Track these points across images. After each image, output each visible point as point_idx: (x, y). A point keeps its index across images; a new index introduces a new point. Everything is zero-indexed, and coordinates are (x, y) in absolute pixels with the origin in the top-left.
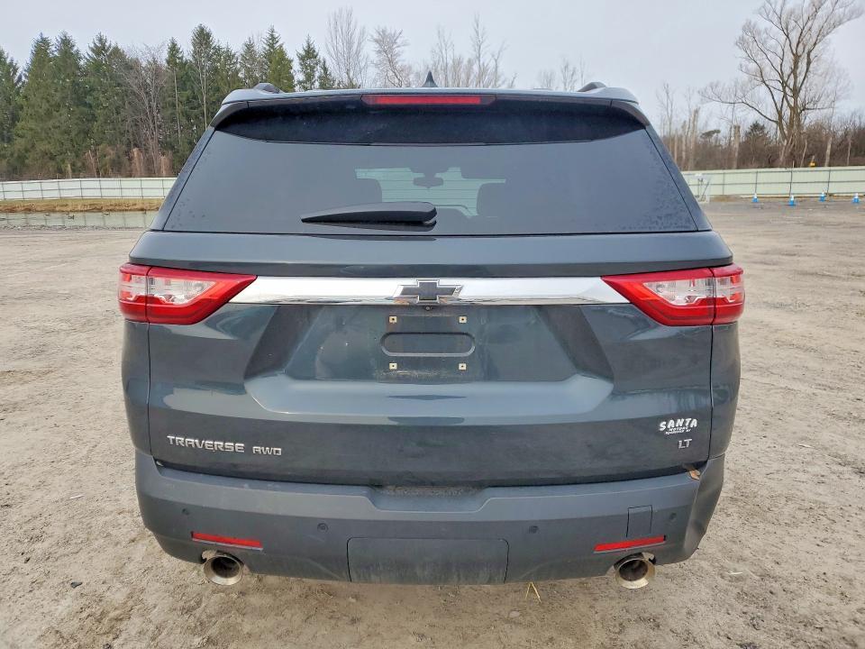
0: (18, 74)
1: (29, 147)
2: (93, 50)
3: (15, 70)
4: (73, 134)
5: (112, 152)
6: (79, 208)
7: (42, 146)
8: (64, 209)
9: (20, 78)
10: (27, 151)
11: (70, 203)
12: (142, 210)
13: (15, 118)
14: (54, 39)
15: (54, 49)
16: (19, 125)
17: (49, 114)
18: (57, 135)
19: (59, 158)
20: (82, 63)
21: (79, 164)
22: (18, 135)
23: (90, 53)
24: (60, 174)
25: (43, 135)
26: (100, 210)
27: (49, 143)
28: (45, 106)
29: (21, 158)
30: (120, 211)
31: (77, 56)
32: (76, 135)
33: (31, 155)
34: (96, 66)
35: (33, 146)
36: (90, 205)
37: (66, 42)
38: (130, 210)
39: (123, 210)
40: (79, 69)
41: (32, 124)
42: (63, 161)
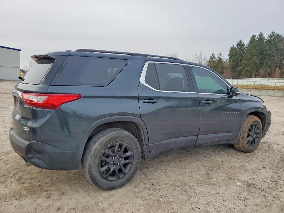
0: (245, 47)
1: (243, 69)
2: (269, 36)
3: (244, 46)
4: (257, 64)
5: (269, 70)
6: (252, 88)
7: (246, 68)
8: (247, 88)
9: (245, 48)
10: (242, 70)
11: (249, 86)
12: (273, 90)
13: (241, 60)
14: (257, 35)
15: (257, 38)
16: (242, 62)
17: (251, 58)
18: (252, 65)
19: (251, 72)
20: (265, 41)
21: (257, 74)
22: (241, 65)
23: (268, 37)
24: (251, 77)
25: (248, 65)
26: (258, 89)
27: (249, 67)
28: (250, 56)
29: (240, 72)
30: (265, 89)
31: (264, 39)
32: (258, 64)
33: (243, 71)
34: (269, 42)
35: (244, 69)
36: (255, 87)
37: (261, 35)
38: (269, 89)
39: (266, 89)
40: (263, 43)
41: (245, 62)
42: (252, 73)
